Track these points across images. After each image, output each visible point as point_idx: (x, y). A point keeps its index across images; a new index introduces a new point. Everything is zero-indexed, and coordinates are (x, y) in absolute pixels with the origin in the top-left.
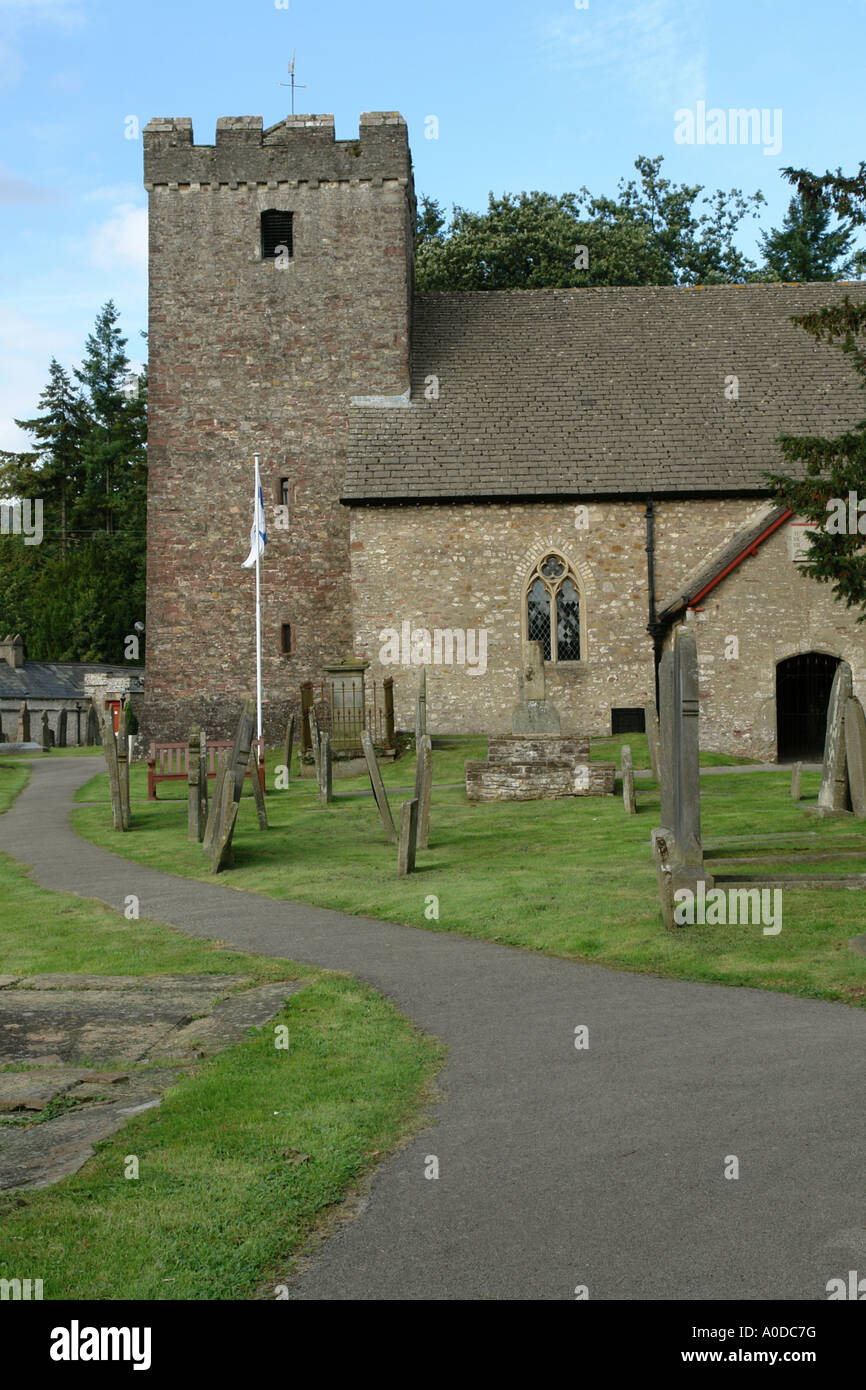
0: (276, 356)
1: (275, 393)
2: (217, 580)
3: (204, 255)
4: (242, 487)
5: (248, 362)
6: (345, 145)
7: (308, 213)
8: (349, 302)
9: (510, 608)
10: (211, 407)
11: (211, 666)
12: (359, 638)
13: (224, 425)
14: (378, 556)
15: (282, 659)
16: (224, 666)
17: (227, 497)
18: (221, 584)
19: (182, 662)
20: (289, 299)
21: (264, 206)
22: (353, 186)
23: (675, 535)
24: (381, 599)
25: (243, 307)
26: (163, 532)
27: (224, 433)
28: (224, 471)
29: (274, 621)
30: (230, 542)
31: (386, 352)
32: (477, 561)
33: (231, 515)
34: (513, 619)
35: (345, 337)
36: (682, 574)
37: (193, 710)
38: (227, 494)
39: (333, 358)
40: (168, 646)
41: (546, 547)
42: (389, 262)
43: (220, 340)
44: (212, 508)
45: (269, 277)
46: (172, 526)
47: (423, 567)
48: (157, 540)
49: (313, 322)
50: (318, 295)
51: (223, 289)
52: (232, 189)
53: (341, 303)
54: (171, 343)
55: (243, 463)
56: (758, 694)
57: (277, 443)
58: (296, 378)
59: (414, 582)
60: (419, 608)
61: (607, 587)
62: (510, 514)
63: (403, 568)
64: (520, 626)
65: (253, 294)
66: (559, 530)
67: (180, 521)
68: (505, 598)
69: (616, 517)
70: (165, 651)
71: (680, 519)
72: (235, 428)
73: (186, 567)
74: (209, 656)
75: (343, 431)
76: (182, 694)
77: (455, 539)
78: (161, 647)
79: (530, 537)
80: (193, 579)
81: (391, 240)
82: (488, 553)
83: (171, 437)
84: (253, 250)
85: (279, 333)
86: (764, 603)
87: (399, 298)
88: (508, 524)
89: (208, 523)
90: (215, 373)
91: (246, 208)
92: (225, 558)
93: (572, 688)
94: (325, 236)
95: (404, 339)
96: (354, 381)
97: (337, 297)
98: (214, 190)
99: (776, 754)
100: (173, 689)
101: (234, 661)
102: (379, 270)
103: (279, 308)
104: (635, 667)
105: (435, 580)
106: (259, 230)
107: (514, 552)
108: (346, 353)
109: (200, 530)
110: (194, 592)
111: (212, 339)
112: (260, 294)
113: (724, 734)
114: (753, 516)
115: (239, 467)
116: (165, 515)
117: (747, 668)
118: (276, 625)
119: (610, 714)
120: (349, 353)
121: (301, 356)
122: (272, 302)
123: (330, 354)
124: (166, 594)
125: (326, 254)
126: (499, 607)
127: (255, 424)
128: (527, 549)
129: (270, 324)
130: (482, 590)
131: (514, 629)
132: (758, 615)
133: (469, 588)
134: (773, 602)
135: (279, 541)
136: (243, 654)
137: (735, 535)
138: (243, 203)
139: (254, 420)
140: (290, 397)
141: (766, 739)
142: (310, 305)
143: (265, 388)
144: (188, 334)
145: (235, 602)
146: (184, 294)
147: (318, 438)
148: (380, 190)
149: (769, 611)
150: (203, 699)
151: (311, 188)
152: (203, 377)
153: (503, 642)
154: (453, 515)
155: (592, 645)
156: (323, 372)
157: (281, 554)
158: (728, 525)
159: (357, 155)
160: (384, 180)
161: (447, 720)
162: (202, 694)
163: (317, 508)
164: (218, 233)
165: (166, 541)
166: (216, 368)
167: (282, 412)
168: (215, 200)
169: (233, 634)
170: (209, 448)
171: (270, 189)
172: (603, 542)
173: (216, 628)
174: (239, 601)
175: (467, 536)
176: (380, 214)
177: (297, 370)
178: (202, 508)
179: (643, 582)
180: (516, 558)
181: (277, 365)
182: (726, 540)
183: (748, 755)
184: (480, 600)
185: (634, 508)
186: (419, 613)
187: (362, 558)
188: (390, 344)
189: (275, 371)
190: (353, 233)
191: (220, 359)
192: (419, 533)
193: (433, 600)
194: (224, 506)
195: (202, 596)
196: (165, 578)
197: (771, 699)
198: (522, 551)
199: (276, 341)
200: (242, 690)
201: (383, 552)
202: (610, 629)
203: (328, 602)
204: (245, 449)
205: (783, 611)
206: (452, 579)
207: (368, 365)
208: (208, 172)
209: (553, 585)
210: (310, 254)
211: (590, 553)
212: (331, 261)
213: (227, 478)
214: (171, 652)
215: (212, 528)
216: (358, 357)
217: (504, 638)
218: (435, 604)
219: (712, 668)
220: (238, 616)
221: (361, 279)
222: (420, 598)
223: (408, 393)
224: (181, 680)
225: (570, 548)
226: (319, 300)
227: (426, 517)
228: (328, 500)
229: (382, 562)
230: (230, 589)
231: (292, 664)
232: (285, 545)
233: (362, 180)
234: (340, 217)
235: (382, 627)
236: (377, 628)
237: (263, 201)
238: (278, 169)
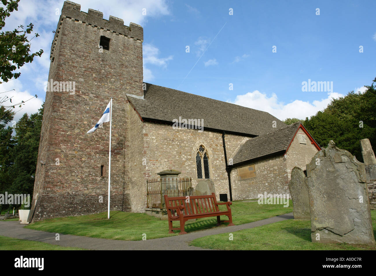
0: (103, 76)
1: (102, 87)
2: (77, 147)
3: (81, 42)
4: (89, 115)
5: (94, 76)
6: (127, 27)
7: (115, 40)
8: (126, 67)
9: (192, 160)
10: (79, 87)
11: (73, 180)
12: (147, 168)
13: (84, 94)
14: (153, 139)
15: (101, 178)
16: (78, 180)
17: (83, 118)
18: (79, 148)
19: (60, 178)
20: (108, 61)
21: (102, 35)
22: (128, 38)
23: (229, 143)
24: (154, 154)
25: (93, 60)
26: (57, 127)
27: (83, 96)
28: (82, 108)
29: (98, 164)
30: (83, 133)
31: (137, 83)
32: (182, 144)
33: (84, 124)
34: (193, 164)
35: (125, 76)
36: (231, 154)
37: (64, 198)
38: (83, 117)
39: (121, 81)
40: (55, 171)
41: (200, 142)
42: (138, 60)
43: (84, 67)
44: (77, 120)
45: (102, 53)
46: (61, 125)
47: (167, 144)
48: (54, 129)
49: (116, 70)
50: (117, 63)
51: (87, 53)
52: (92, 27)
53: (124, 66)
54: (67, 64)
55: (89, 107)
57: (102, 103)
58: (109, 84)
59: (164, 149)
60: (166, 158)
61: (216, 157)
62: (191, 131)
63: (161, 144)
65: (96, 57)
66: (203, 138)
67: (64, 123)
68: (190, 157)
69: (216, 136)
70: (54, 173)
71: (229, 139)
72: (88, 95)
73: (65, 141)
74: (72, 176)
75: (124, 103)
76: (60, 191)
77: (176, 137)
78: (52, 171)
79: (195, 138)
80: (67, 145)
81: (139, 55)
82: (185, 142)
83: (64, 94)
84: (97, 45)
85: (105, 70)
86: (297, 154)
88: (190, 134)
89: (75, 126)
90: (82, 77)
91: (96, 33)
92: (81, 139)
94: (120, 48)
95: (142, 81)
96: (128, 89)
98: (86, 25)
100: (56, 189)
101: (82, 178)
102: (135, 61)
103: (105, 63)
104: (224, 181)
105: (171, 149)
106: (100, 40)
107: (192, 143)
108: (125, 81)
109: (72, 128)
110: (68, 150)
111: (82, 66)
112: (99, 57)
114: (243, 140)
115: (88, 108)
116: (58, 120)
118: (99, 165)
119: (219, 196)
120: (126, 81)
121: (111, 78)
122: (103, 61)
123: (120, 80)
124: (56, 150)
126: (189, 160)
127: (95, 95)
128: (195, 143)
129: (102, 67)
130: (184, 154)
131: (194, 168)
132: (296, 158)
133: (180, 153)
135: (101, 135)
136: (86, 176)
137: (241, 145)
140: (107, 90)
142: (115, 65)
143: (99, 85)
144: (73, 63)
146: (73, 50)
147: (116, 104)
148: (136, 41)
149: (298, 157)
150: (68, 193)
151: (116, 34)
152: (77, 77)
153: (191, 172)
155: (213, 174)
156: (118, 84)
157: (102, 140)
158: (239, 142)
159: (130, 31)
160: (137, 39)
162: (68, 191)
163: (115, 126)
164: (86, 37)
165: (58, 130)
166: (82, 75)
167: (104, 94)
168: (86, 28)
169: (82, 167)
170: (78, 100)
171: (104, 31)
172: (213, 143)
173: (76, 165)
174: (86, 155)
175: (179, 136)
176: (136, 47)
177: (110, 82)
178: (73, 120)
179: (223, 156)
180: (193, 145)
181: (103, 79)
182: (239, 146)
184: (184, 157)
185: (219, 134)
186: (166, 160)
187: (148, 139)
188: (138, 81)
189: (102, 81)
190: (128, 50)
191: (84, 73)
192: (165, 133)
194: (82, 120)
195: (71, 152)
196: (56, 144)
198: (194, 143)
199: (103, 72)
200: (85, 190)
201: (154, 138)
202: (217, 169)
203: (118, 159)
204: (91, 103)
205: (300, 157)
206: (176, 149)
207: (132, 86)
208: (85, 20)
209: (202, 154)
210: (115, 51)
211: (211, 146)
212: (122, 55)
213: (84, 111)
214: (56, 173)
215: (76, 128)
216: (129, 83)
217: (191, 170)
218: (171, 157)
220: (85, 161)
221: (130, 62)
222: (166, 155)
223: (143, 96)
224: (60, 185)
225: (206, 143)
226: (118, 64)
227: (167, 128)
228: (118, 124)
229: (154, 141)
230: (82, 151)
231: (105, 180)
232: (103, 137)
233: (131, 37)
234: (125, 45)
235: (154, 164)
236: (153, 164)
237: (102, 33)
238: (107, 26)
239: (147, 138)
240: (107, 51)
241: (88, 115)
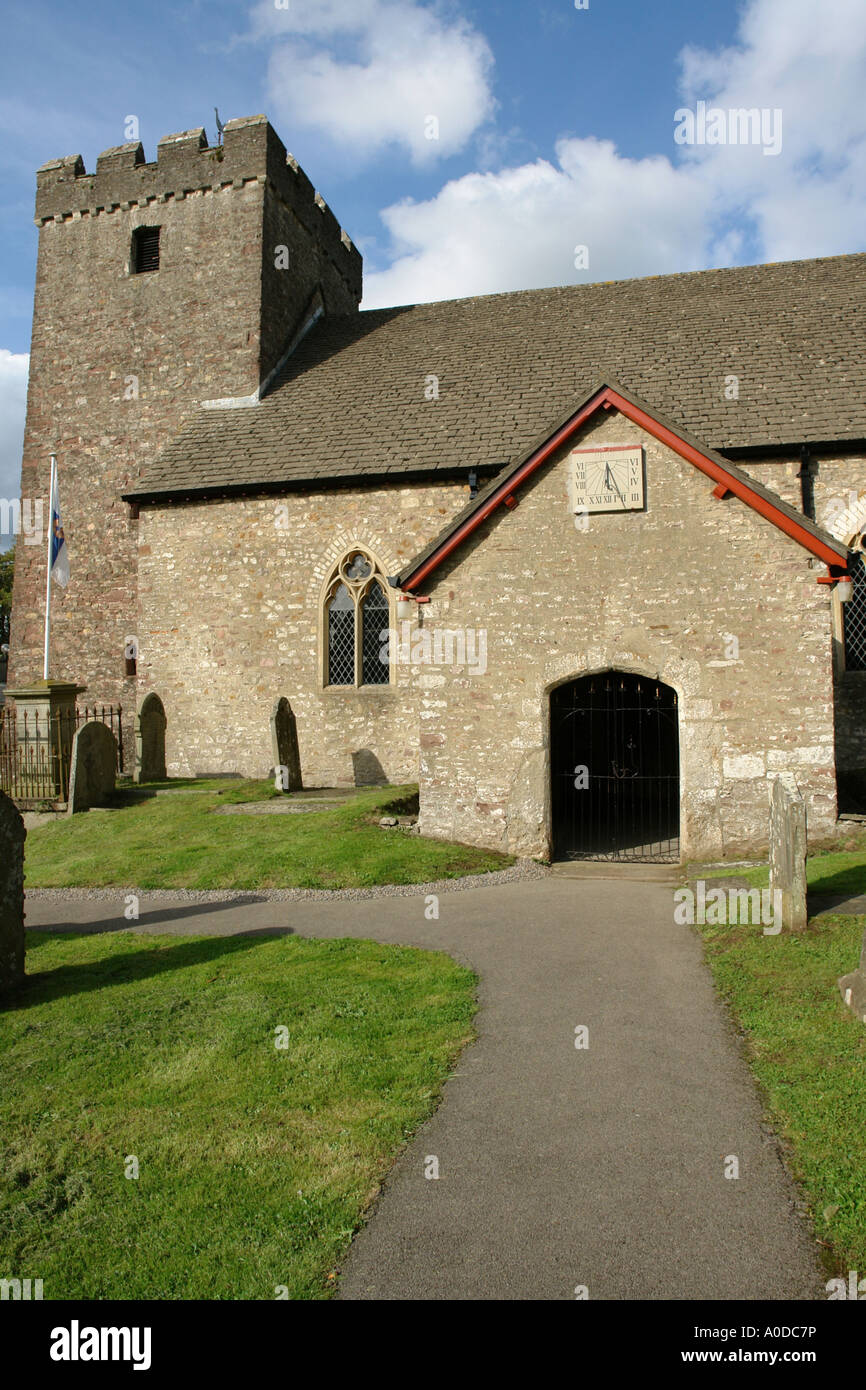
0: (137, 368)
1: (133, 406)
2: (72, 600)
3: (81, 279)
4: (99, 503)
5: (111, 377)
6: (211, 153)
7: (174, 225)
8: (205, 306)
9: (306, 618)
10: (77, 425)
12: (142, 657)
13: (88, 442)
14: (165, 561)
15: (126, 682)
17: (85, 515)
18: (75, 604)
20: (152, 310)
21: (136, 225)
22: (216, 192)
24: (166, 610)
25: (110, 324)
26: (30, 554)
27: (87, 451)
28: (84, 487)
29: (120, 642)
30: (85, 561)
31: (239, 352)
32: (270, 562)
33: (88, 533)
34: (308, 633)
35: (200, 342)
38: (86, 511)
39: (188, 364)
40: (27, 669)
41: (349, 542)
42: (246, 261)
43: (89, 358)
44: (71, 526)
45: (136, 291)
47: (211, 571)
48: (24, 562)
49: (172, 330)
50: (178, 303)
51: (95, 309)
52: (109, 213)
53: (199, 308)
54: (48, 366)
55: (100, 479)
56: (517, 742)
57: (133, 456)
58: (153, 388)
59: (201, 590)
60: (205, 621)
62: (309, 504)
63: (190, 574)
64: (316, 642)
65: (120, 310)
66: (366, 521)
68: (301, 607)
69: (435, 501)
70: (26, 674)
72: (96, 444)
77: (247, 537)
78: (20, 669)
79: (330, 530)
81: (250, 238)
82: (282, 552)
83: (43, 458)
84: (124, 267)
85: (141, 344)
86: (526, 586)
87: (254, 297)
88: (306, 515)
90: (82, 392)
91: (119, 229)
92: (80, 577)
93: (376, 720)
94: (188, 244)
95: (257, 337)
96: (207, 385)
97: (195, 302)
98: (93, 216)
99: (545, 845)
102: (236, 270)
103: (142, 321)
105: (223, 587)
106: (129, 248)
107: (311, 550)
108: (201, 358)
110: (52, 613)
111: (82, 358)
112: (127, 309)
113: (461, 808)
115: (97, 483)
117: (498, 697)
118: (122, 646)
120: (203, 358)
121: (159, 365)
122: (136, 315)
123: (185, 361)
124: (28, 615)
125: (188, 261)
126: (294, 617)
127: (113, 438)
128: (327, 545)
129: (133, 338)
130: (273, 598)
131: (310, 644)
132: (518, 607)
133: (260, 596)
134: (544, 584)
135: (129, 557)
136: (91, 676)
138: (117, 225)
139: (115, 434)
140: (147, 407)
141: (530, 819)
142: (171, 314)
143: (125, 401)
144: (62, 357)
145: (86, 621)
146: (62, 318)
148: (240, 191)
149: (535, 599)
151: (178, 200)
152: (72, 397)
153: (296, 661)
154: (246, 507)
155: (402, 666)
156: (178, 380)
159: (221, 160)
160: (245, 180)
161: (233, 756)
164: (94, 256)
166: (83, 386)
167: (139, 424)
168: (94, 226)
170: (73, 466)
171: (141, 207)
172: (419, 533)
173: (69, 650)
174: (91, 621)
175: (260, 533)
177: (154, 379)
180: (314, 556)
181: (137, 377)
183: (499, 846)
184: (273, 609)
185: (457, 488)
186: (205, 627)
187: (149, 564)
188: (243, 343)
190: (213, 238)
191: (87, 377)
192: (207, 531)
193: (221, 611)
194: (82, 524)
195: (59, 617)
196: (28, 599)
197: (537, 750)
198: (321, 549)
199: (138, 354)
201: (170, 555)
204: (104, 465)
205: (559, 599)
206: (241, 585)
207: (221, 367)
208: (87, 200)
209: (357, 588)
210: (174, 264)
211: (402, 548)
212: (192, 268)
213: (87, 495)
214: (30, 674)
215: (71, 547)
216: (211, 361)
217: (298, 656)
218: (221, 616)
219: (442, 697)
220: (88, 637)
221: (219, 281)
222: (206, 609)
223: (257, 393)
225: (378, 542)
226: (179, 307)
227: (217, 513)
229: (169, 567)
230: (83, 609)
231: (136, 688)
232: (135, 561)
233: (224, 185)
234: (202, 224)
235: (166, 644)
236: (161, 645)
237: (136, 219)
238: (148, 187)
239: (146, 561)
240: (149, 278)
241: (95, 505)
